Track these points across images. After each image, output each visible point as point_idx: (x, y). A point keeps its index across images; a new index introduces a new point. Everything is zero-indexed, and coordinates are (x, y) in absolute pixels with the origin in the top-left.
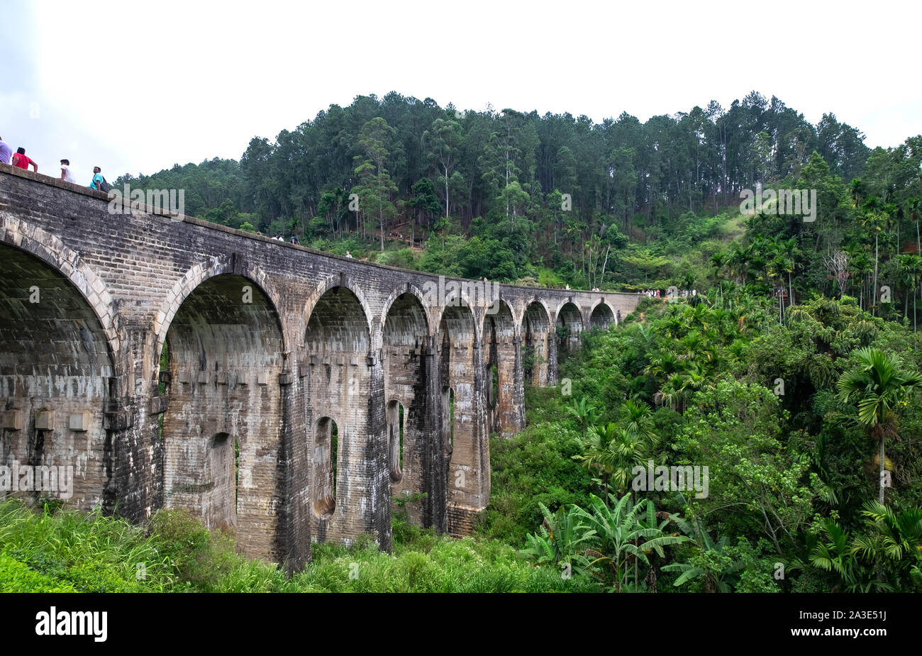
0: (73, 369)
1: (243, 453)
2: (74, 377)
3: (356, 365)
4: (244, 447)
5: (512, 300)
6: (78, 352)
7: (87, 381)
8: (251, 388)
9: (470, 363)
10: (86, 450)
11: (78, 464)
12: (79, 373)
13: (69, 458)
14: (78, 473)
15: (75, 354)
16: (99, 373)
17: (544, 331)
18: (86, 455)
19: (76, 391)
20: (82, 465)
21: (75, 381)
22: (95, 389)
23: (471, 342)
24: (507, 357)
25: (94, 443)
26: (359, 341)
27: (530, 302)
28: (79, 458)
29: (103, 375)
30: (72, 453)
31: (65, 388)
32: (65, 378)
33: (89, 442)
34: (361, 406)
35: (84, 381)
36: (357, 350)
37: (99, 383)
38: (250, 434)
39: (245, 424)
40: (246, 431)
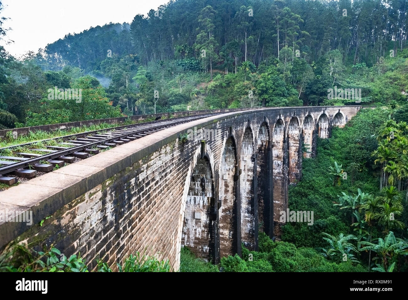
0: (195, 192)
2: (195, 196)
6: (198, 187)
7: (200, 198)
10: (201, 227)
11: (197, 232)
12: (197, 195)
13: (193, 229)
14: (197, 236)
15: (197, 187)
16: (206, 195)
18: (201, 229)
19: (195, 202)
20: (199, 233)
21: (195, 198)
22: (204, 202)
25: (204, 224)
28: (197, 230)
29: (208, 196)
30: (194, 228)
31: (190, 200)
32: (191, 196)
33: (202, 224)
35: (199, 198)
37: (206, 199)
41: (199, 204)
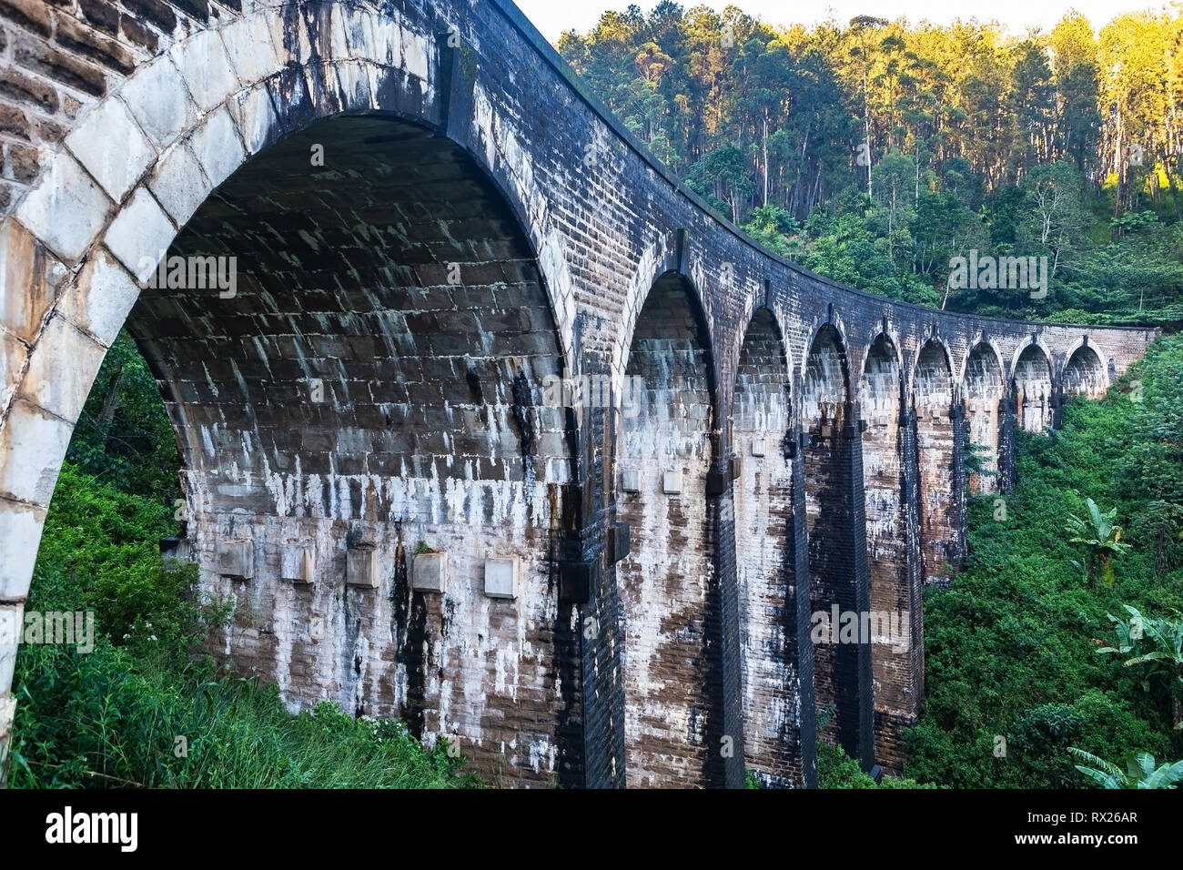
0: (485, 462)
1: (634, 622)
2: (488, 482)
3: (762, 456)
4: (635, 610)
5: (950, 340)
6: (500, 428)
7: (513, 491)
8: (648, 498)
9: (892, 453)
12: (495, 475)
17: (990, 396)
19: (488, 513)
21: (488, 491)
23: (895, 414)
24: (937, 443)
26: (768, 410)
27: (975, 342)
34: (772, 531)
35: (507, 492)
36: (764, 428)
37: (539, 495)
38: (647, 587)
39: (638, 568)
40: (639, 580)
41: (507, 523)
